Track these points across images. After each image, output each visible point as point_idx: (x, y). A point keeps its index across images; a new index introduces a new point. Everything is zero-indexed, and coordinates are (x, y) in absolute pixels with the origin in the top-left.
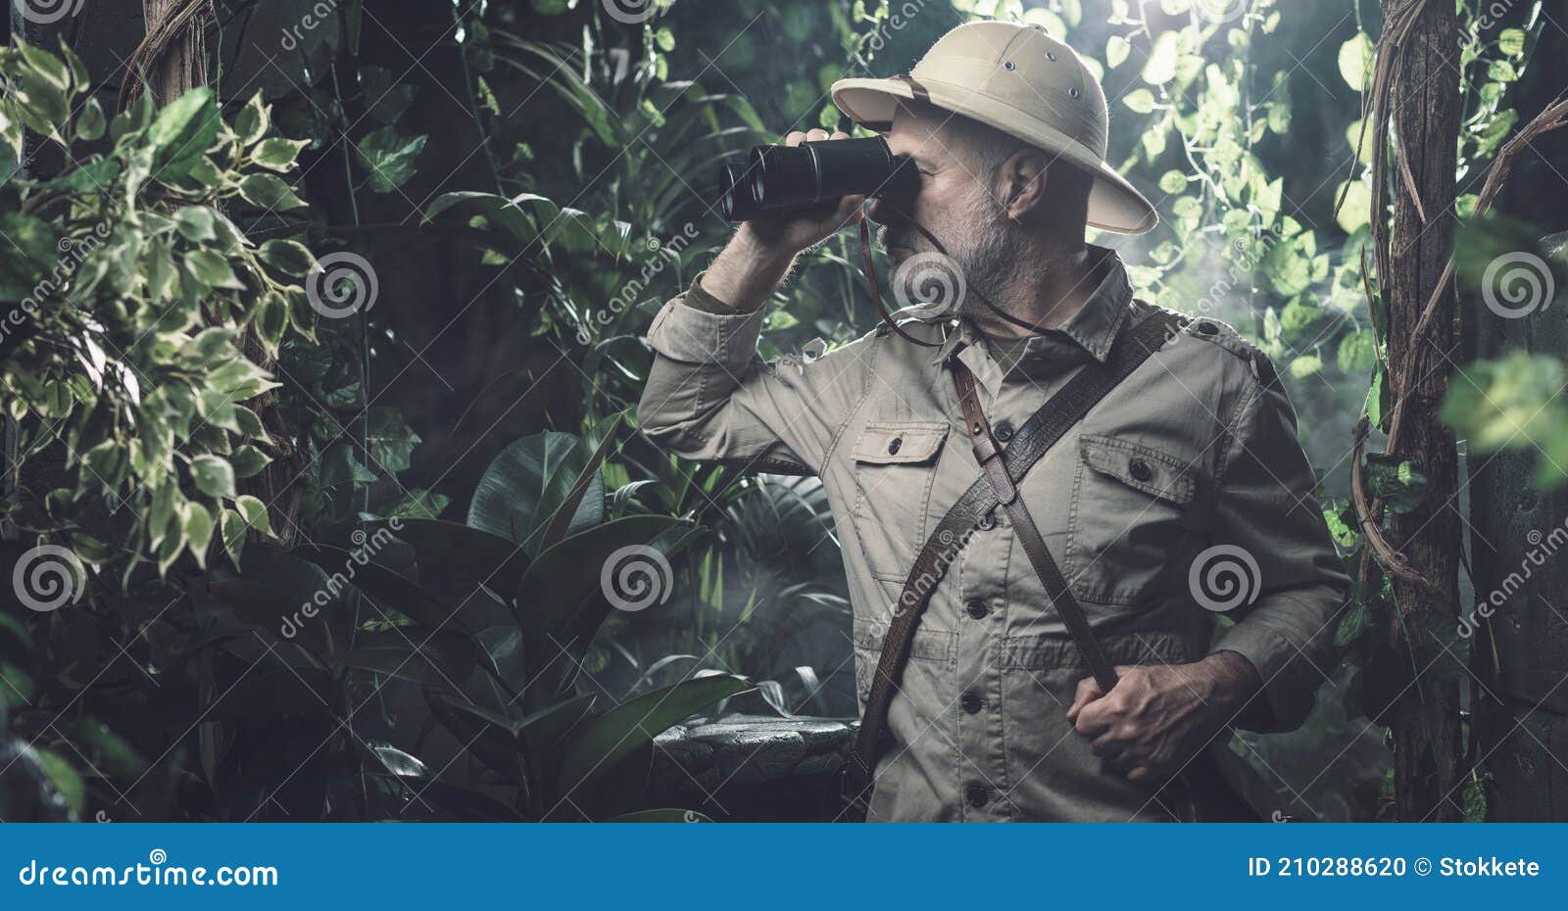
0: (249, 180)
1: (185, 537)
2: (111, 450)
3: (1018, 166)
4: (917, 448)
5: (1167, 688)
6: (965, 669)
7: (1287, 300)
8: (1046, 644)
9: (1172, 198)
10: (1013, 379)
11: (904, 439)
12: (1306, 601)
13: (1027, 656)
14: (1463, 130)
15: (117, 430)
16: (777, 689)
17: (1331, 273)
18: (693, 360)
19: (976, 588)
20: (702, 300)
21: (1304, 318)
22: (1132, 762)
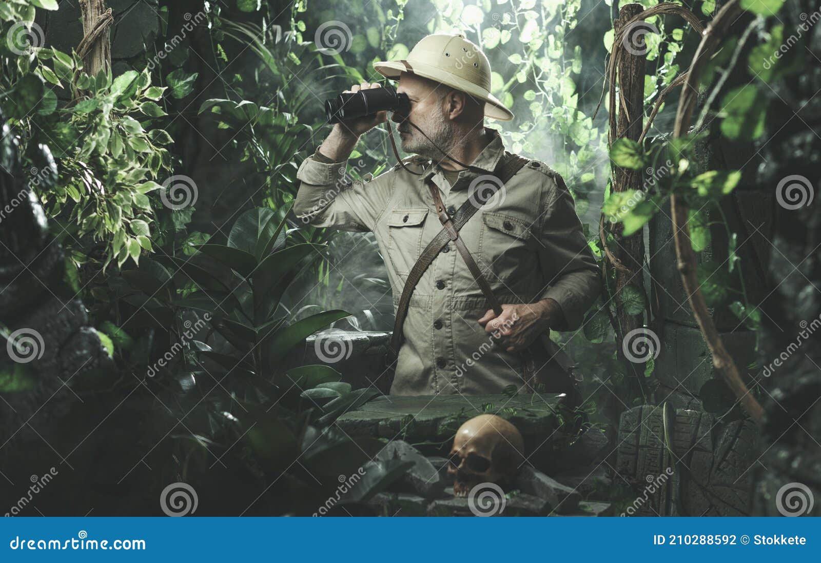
0: (144, 104)
1: (129, 252)
2: (95, 217)
3: (453, 97)
4: (415, 219)
5: (523, 314)
6: (436, 311)
7: (579, 147)
8: (470, 299)
9: (529, 103)
10: (455, 189)
11: (409, 216)
12: (581, 277)
13: (462, 304)
14: (657, 73)
15: (98, 209)
16: (355, 319)
17: (599, 136)
18: (317, 184)
19: (441, 276)
20: (321, 158)
21: (587, 156)
22: (509, 344)
